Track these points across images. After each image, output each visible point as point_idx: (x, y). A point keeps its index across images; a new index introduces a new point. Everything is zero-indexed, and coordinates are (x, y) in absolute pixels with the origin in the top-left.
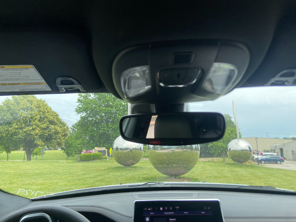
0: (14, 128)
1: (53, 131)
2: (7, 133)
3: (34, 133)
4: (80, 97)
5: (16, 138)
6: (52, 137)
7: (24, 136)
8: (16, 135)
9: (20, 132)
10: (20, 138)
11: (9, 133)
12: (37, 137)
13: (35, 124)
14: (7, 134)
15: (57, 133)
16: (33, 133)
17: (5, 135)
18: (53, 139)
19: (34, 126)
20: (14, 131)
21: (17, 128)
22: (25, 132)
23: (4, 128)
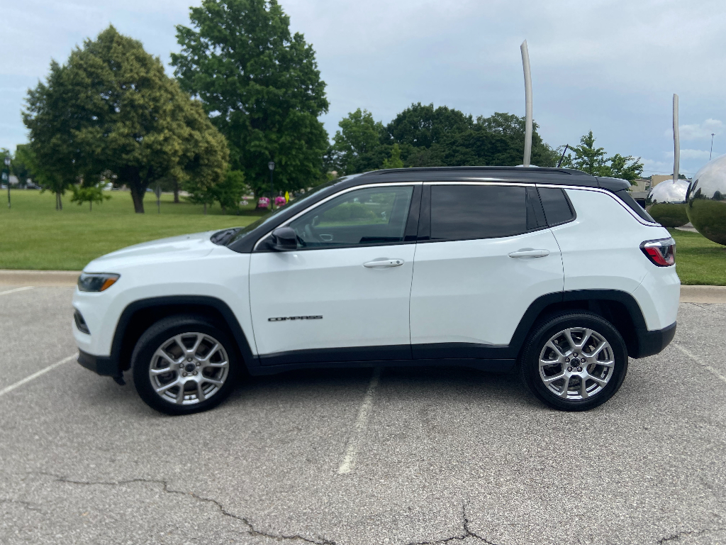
0: (122, 135)
1: (203, 145)
2: (103, 145)
3: (170, 150)
4: (185, 50)
5: (128, 160)
6: (201, 162)
7: (147, 156)
8: (128, 152)
9: (134, 145)
10: (137, 160)
11: (107, 147)
12: (177, 159)
13: (167, 128)
14: (103, 149)
15: (211, 150)
16: (167, 148)
17: (99, 150)
18: (202, 165)
19: (166, 131)
20: (122, 141)
21: (127, 136)
22: (148, 146)
23: (91, 133)
